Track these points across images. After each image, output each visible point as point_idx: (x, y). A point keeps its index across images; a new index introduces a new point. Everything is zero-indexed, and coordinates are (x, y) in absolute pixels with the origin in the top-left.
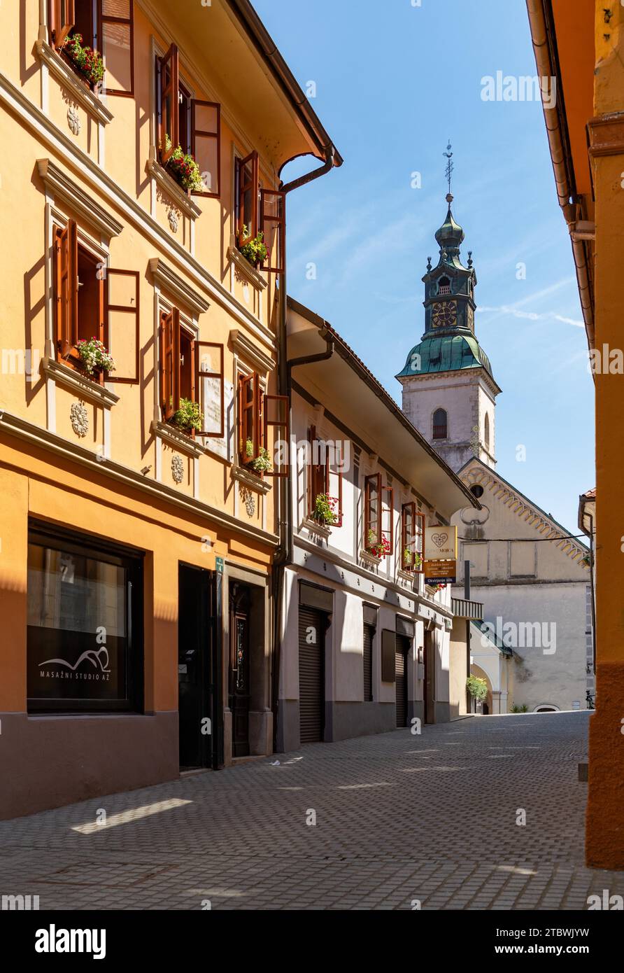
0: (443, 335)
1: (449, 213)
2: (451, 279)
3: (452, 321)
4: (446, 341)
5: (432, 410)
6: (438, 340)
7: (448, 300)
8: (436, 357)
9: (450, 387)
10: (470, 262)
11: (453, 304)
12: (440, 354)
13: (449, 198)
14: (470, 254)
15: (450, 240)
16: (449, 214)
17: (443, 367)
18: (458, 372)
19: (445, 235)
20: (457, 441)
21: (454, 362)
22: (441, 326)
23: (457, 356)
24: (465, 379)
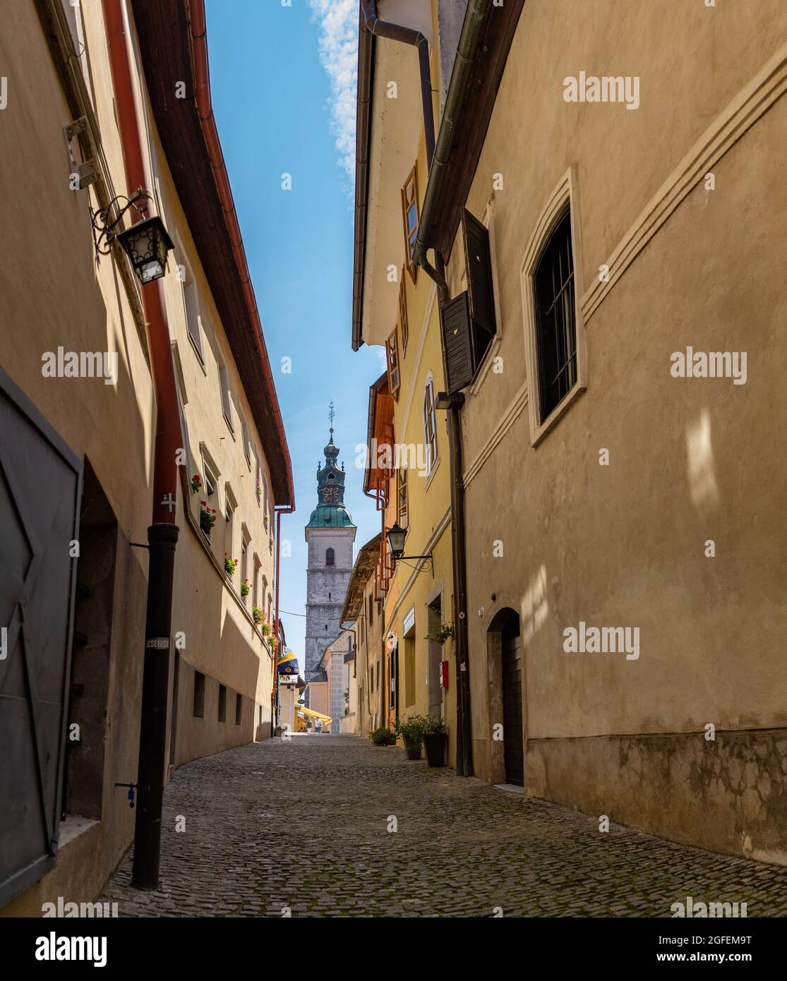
0: (331, 506)
1: (332, 438)
2: (335, 476)
3: (336, 499)
4: (333, 510)
5: (326, 548)
6: (329, 509)
7: (334, 487)
8: (328, 518)
9: (336, 536)
10: (343, 467)
11: (336, 490)
12: (331, 517)
13: (332, 431)
14: (343, 463)
15: (331, 453)
16: (331, 440)
17: (333, 525)
18: (342, 528)
19: (330, 451)
20: (340, 568)
21: (339, 523)
22: (329, 501)
23: (340, 519)
24: (345, 533)
